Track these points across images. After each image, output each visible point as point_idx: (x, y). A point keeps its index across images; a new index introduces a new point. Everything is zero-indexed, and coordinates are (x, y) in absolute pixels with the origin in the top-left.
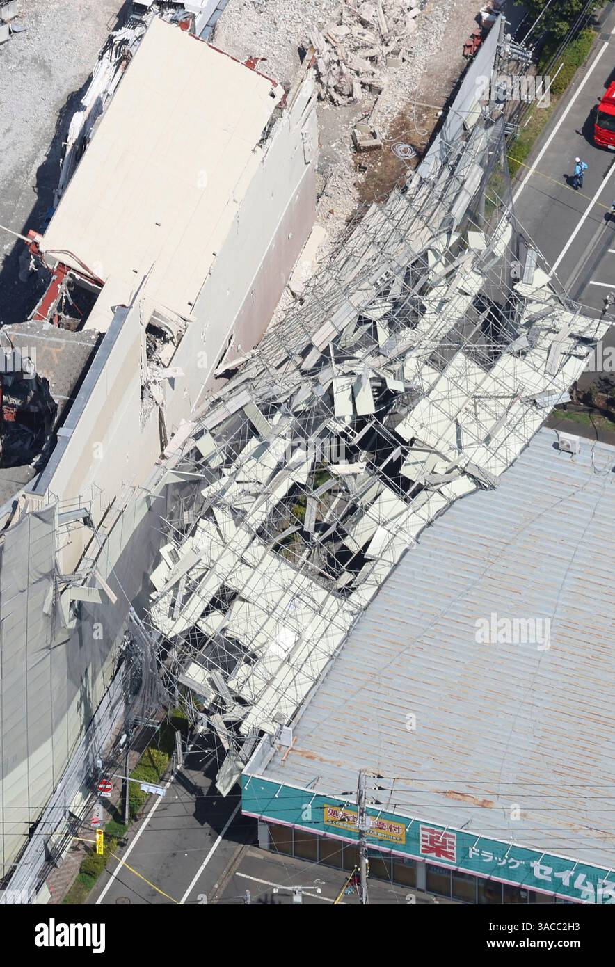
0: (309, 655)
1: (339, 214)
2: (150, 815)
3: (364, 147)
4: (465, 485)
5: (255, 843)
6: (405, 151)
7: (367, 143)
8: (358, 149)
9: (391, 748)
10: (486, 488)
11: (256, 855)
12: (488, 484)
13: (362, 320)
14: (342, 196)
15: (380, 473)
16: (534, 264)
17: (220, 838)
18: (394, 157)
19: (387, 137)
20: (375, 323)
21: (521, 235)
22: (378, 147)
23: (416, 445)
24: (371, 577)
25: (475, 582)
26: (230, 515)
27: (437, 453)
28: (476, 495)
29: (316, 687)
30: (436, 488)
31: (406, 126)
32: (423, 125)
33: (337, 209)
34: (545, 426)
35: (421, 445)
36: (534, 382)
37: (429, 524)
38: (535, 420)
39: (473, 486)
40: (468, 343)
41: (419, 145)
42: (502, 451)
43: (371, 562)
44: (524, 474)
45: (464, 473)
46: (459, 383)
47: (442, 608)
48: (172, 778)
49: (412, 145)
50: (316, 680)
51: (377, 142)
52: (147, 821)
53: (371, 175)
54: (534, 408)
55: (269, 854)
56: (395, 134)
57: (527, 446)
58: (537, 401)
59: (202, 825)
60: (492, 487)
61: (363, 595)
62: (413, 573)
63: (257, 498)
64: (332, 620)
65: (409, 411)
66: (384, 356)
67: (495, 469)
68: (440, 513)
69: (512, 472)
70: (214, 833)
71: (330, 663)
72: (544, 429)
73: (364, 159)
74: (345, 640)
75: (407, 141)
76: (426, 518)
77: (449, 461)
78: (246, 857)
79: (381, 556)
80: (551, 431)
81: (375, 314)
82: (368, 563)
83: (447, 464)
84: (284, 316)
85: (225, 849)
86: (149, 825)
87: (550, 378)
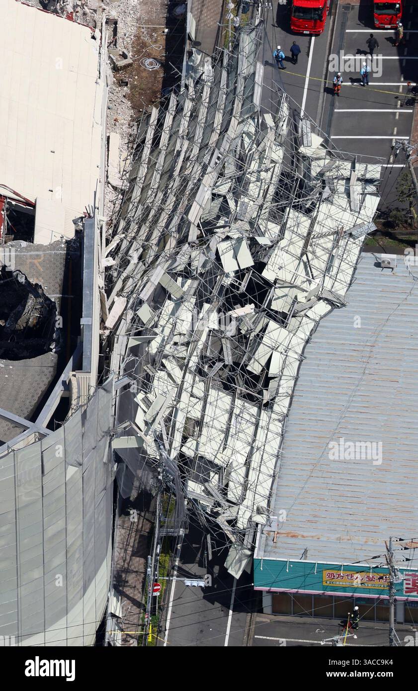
0: (262, 458)
1: (122, 121)
2: (171, 604)
3: (121, 67)
4: (322, 308)
5: (261, 611)
6: (151, 64)
7: (121, 63)
8: (115, 69)
9: (351, 518)
10: (338, 306)
11: (264, 620)
12: (340, 303)
13: (214, 196)
14: (119, 107)
15: (265, 310)
16: (309, 130)
17: (231, 612)
18: (145, 70)
19: (133, 56)
20: (225, 197)
21: (295, 110)
22: (130, 65)
23: (279, 284)
24: (281, 391)
25: (361, 379)
26: (175, 363)
27: (295, 287)
28: (332, 313)
29: (276, 482)
30: (302, 313)
31: (144, 45)
32: (156, 42)
33: (119, 117)
34: (363, 252)
35: (282, 283)
36: (347, 220)
37: (307, 342)
38: (354, 249)
39: (329, 307)
40: (296, 199)
41: (159, 58)
42: (340, 276)
43: (276, 379)
44: (362, 291)
45: (320, 299)
46: (295, 230)
47: (345, 404)
48: (175, 573)
49: (154, 58)
50: (274, 476)
51: (128, 61)
52: (170, 609)
53: (133, 88)
54: (352, 240)
55: (272, 617)
56: (138, 52)
57: (355, 269)
58: (353, 233)
59: (213, 604)
60: (343, 305)
61: (282, 405)
62: (311, 381)
63: (188, 347)
64: (268, 429)
65: (269, 258)
66: (242, 220)
67: (341, 290)
68: (312, 332)
69: (352, 291)
70: (224, 608)
71: (279, 462)
72: (363, 254)
73: (122, 75)
74: (281, 442)
75: (149, 56)
76: (304, 338)
77: (307, 291)
78: (257, 623)
79: (282, 373)
80: (369, 255)
81: (223, 189)
82: (273, 380)
83: (305, 294)
84: (113, 206)
85: (238, 619)
86: (173, 612)
87: (356, 214)
